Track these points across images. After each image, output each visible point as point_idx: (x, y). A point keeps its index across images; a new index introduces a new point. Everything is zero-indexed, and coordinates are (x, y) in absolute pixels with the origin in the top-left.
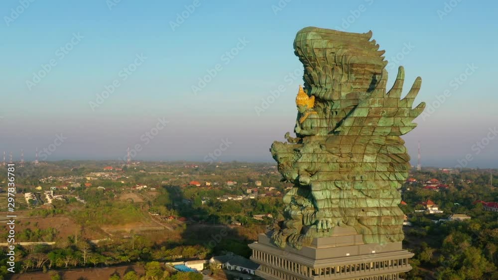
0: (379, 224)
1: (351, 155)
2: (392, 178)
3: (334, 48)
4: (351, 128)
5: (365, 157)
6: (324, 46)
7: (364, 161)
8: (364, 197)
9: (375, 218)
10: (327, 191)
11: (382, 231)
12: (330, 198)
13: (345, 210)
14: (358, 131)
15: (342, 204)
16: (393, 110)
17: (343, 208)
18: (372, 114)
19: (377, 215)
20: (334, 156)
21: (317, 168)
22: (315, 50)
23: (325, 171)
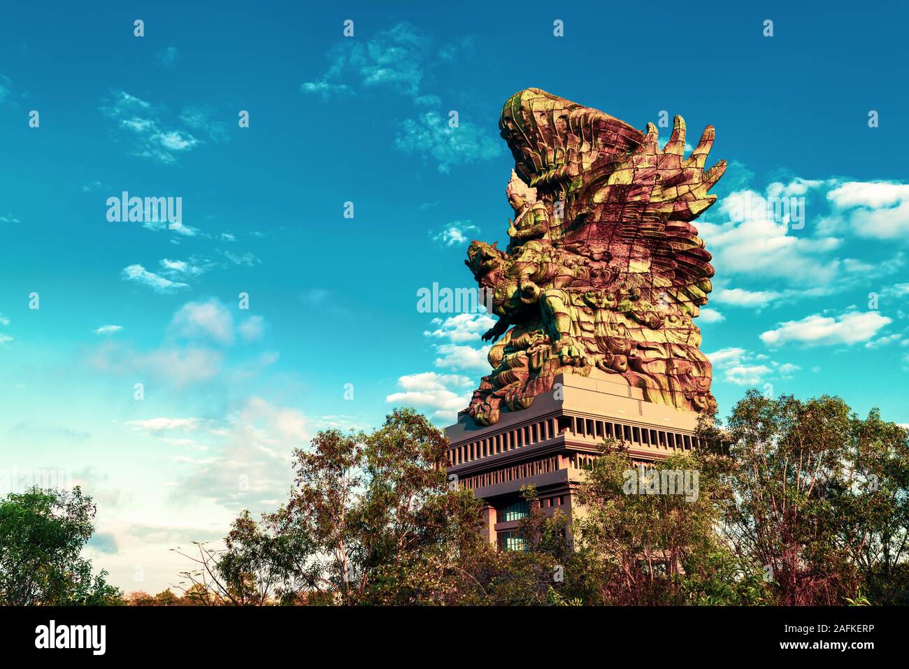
0: (671, 373)
1: (607, 257)
2: (682, 298)
3: (565, 108)
4: (605, 205)
5: (632, 263)
6: (550, 107)
7: (631, 270)
8: (637, 326)
9: (660, 362)
10: (572, 307)
11: (677, 386)
12: (579, 320)
13: (608, 340)
14: (617, 213)
15: (601, 331)
16: (673, 173)
17: (604, 337)
18: (638, 181)
19: (665, 357)
20: (579, 257)
21: (551, 270)
22: (534, 114)
23: (565, 275)
